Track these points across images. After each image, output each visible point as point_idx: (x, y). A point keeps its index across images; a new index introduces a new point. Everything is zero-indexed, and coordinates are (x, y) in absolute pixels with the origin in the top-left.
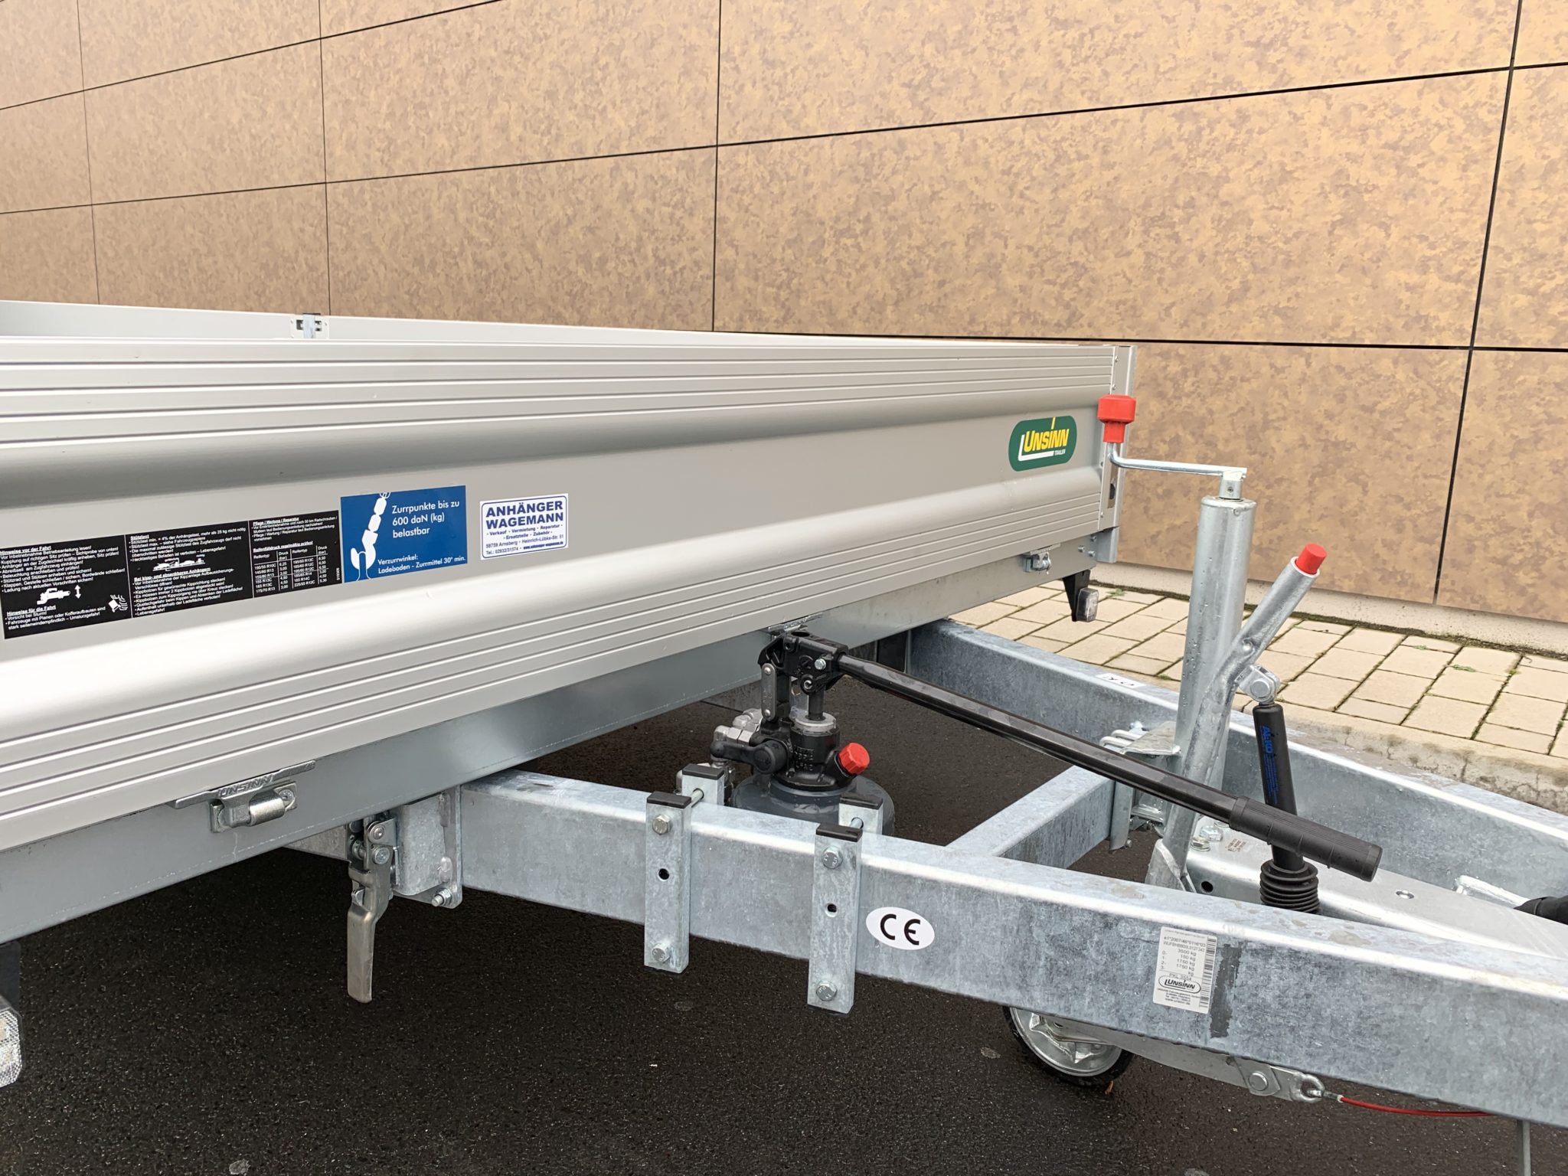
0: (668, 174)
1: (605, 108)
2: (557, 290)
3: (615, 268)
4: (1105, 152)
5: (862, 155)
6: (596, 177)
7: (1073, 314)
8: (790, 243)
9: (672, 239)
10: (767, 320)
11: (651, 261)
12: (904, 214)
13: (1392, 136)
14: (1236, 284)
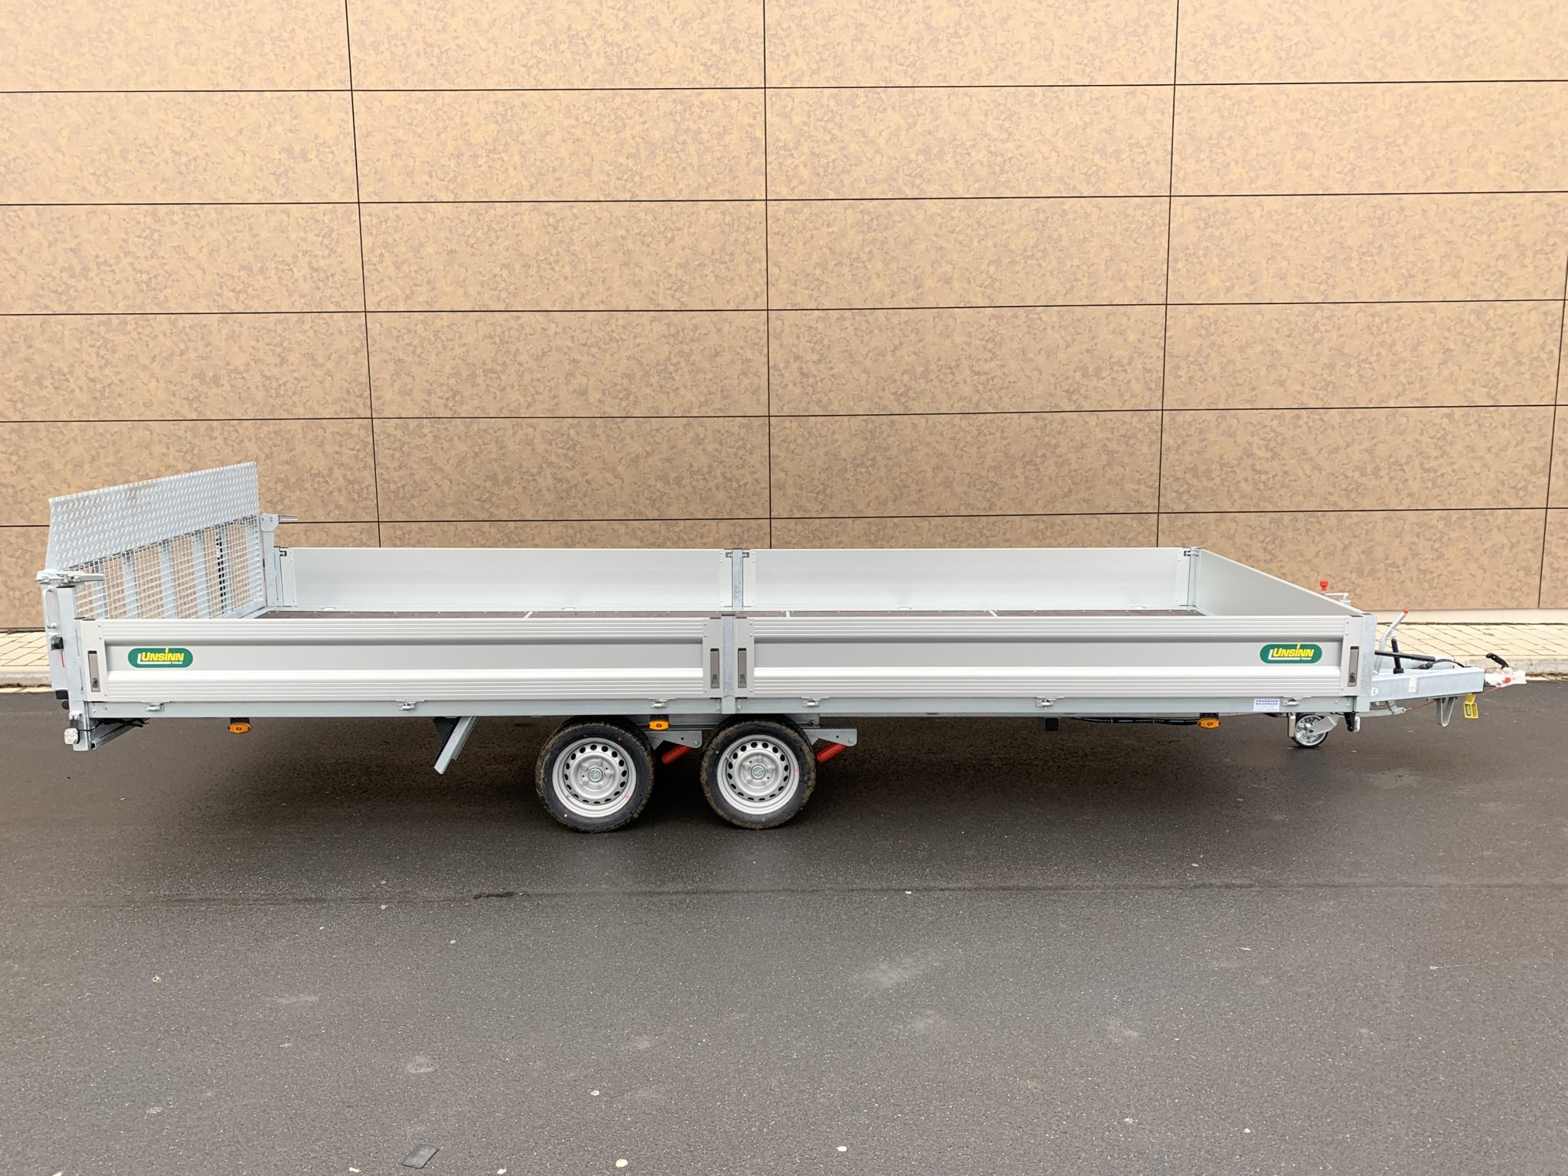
0: (732, 430)
3: (690, 483)
4: (1002, 432)
7: (992, 504)
8: (824, 470)
9: (737, 467)
10: (810, 511)
12: (896, 457)
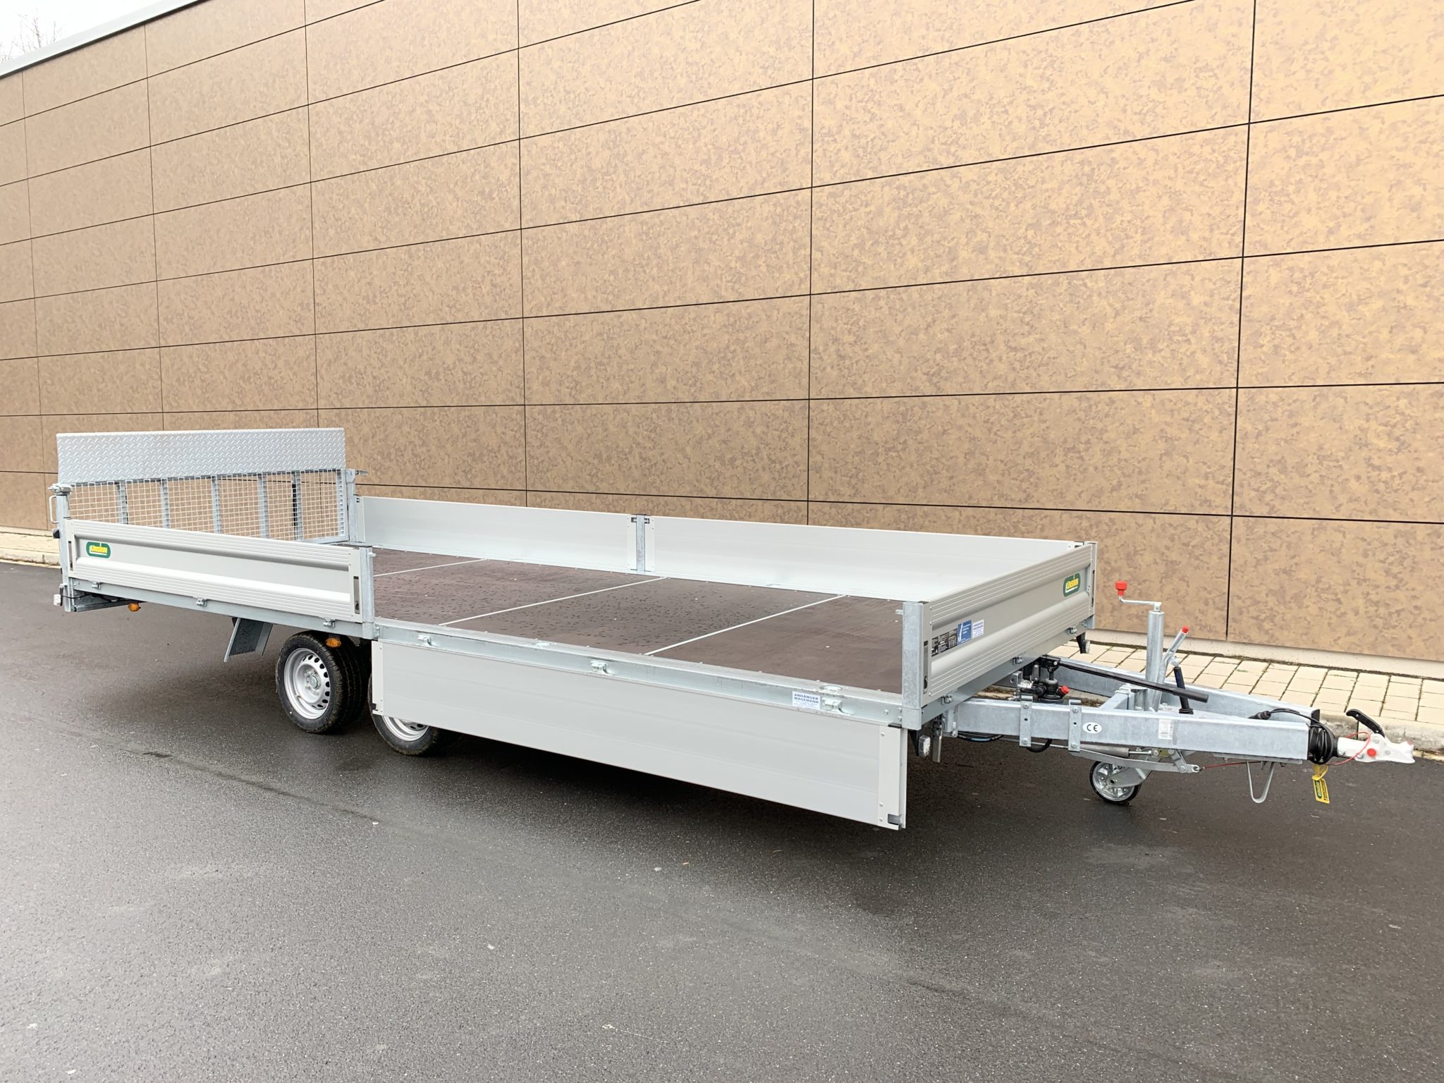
0: (777, 413)
1: (734, 375)
2: (701, 475)
3: (742, 464)
4: (1041, 414)
5: (901, 409)
6: (728, 412)
7: (1028, 496)
8: (857, 454)
9: (781, 449)
10: (843, 495)
11: (766, 460)
12: (927, 441)
13: (1186, 415)
14: (1115, 482)
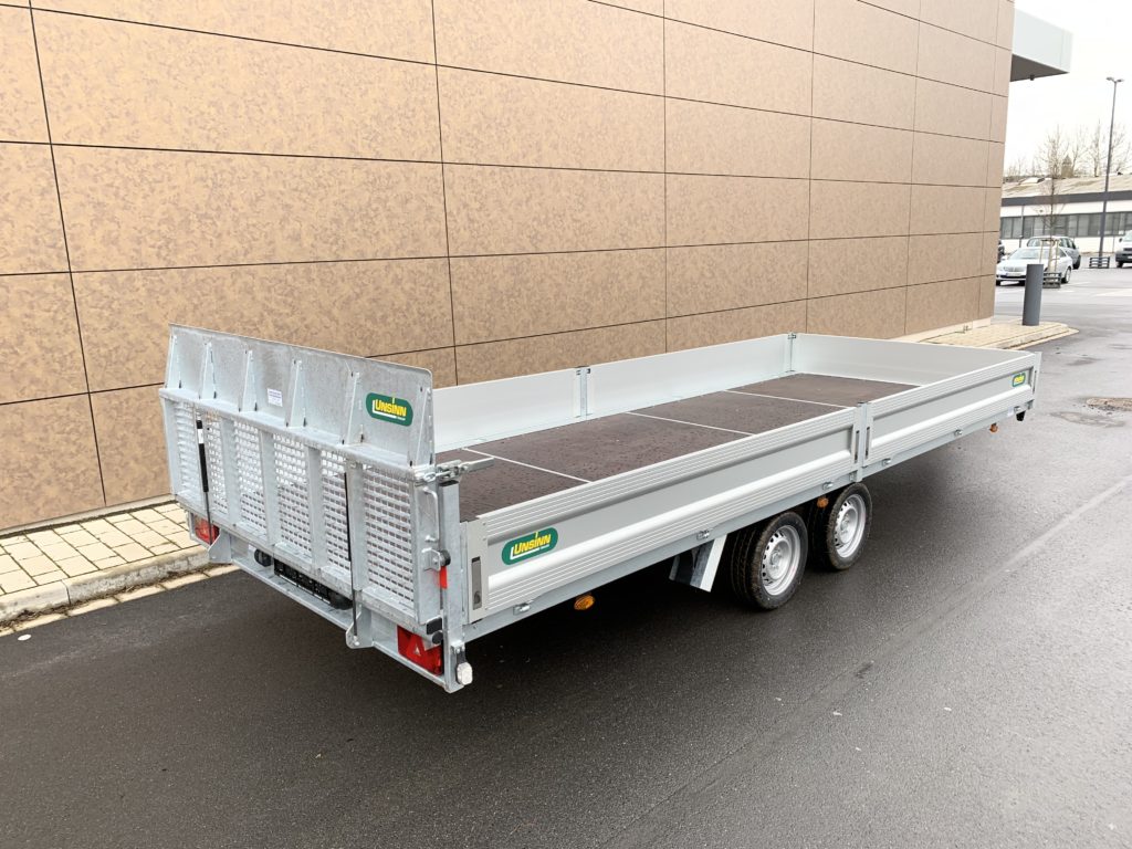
1: (378, 233)
6: (375, 271)
11: (416, 315)
